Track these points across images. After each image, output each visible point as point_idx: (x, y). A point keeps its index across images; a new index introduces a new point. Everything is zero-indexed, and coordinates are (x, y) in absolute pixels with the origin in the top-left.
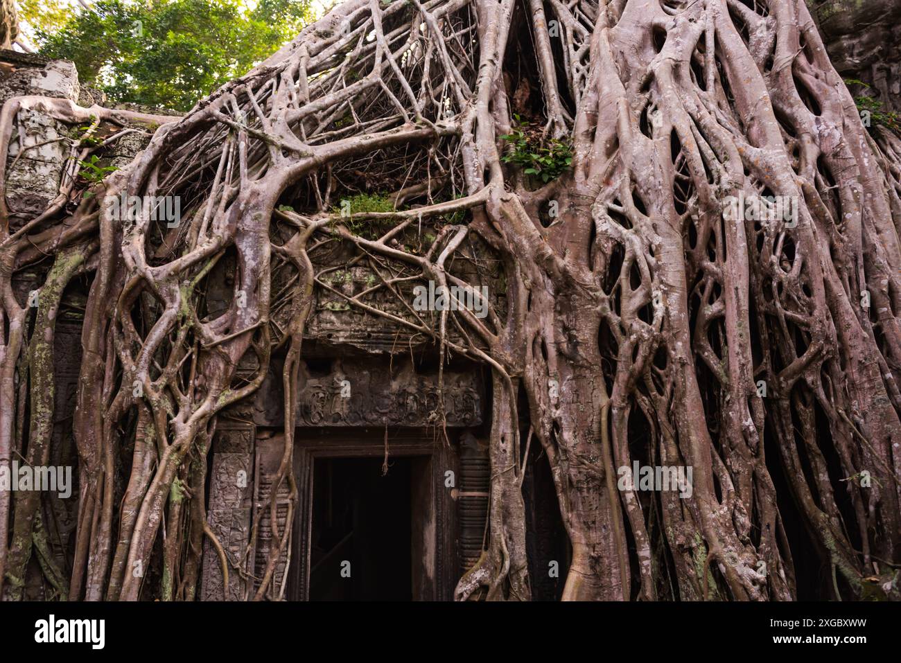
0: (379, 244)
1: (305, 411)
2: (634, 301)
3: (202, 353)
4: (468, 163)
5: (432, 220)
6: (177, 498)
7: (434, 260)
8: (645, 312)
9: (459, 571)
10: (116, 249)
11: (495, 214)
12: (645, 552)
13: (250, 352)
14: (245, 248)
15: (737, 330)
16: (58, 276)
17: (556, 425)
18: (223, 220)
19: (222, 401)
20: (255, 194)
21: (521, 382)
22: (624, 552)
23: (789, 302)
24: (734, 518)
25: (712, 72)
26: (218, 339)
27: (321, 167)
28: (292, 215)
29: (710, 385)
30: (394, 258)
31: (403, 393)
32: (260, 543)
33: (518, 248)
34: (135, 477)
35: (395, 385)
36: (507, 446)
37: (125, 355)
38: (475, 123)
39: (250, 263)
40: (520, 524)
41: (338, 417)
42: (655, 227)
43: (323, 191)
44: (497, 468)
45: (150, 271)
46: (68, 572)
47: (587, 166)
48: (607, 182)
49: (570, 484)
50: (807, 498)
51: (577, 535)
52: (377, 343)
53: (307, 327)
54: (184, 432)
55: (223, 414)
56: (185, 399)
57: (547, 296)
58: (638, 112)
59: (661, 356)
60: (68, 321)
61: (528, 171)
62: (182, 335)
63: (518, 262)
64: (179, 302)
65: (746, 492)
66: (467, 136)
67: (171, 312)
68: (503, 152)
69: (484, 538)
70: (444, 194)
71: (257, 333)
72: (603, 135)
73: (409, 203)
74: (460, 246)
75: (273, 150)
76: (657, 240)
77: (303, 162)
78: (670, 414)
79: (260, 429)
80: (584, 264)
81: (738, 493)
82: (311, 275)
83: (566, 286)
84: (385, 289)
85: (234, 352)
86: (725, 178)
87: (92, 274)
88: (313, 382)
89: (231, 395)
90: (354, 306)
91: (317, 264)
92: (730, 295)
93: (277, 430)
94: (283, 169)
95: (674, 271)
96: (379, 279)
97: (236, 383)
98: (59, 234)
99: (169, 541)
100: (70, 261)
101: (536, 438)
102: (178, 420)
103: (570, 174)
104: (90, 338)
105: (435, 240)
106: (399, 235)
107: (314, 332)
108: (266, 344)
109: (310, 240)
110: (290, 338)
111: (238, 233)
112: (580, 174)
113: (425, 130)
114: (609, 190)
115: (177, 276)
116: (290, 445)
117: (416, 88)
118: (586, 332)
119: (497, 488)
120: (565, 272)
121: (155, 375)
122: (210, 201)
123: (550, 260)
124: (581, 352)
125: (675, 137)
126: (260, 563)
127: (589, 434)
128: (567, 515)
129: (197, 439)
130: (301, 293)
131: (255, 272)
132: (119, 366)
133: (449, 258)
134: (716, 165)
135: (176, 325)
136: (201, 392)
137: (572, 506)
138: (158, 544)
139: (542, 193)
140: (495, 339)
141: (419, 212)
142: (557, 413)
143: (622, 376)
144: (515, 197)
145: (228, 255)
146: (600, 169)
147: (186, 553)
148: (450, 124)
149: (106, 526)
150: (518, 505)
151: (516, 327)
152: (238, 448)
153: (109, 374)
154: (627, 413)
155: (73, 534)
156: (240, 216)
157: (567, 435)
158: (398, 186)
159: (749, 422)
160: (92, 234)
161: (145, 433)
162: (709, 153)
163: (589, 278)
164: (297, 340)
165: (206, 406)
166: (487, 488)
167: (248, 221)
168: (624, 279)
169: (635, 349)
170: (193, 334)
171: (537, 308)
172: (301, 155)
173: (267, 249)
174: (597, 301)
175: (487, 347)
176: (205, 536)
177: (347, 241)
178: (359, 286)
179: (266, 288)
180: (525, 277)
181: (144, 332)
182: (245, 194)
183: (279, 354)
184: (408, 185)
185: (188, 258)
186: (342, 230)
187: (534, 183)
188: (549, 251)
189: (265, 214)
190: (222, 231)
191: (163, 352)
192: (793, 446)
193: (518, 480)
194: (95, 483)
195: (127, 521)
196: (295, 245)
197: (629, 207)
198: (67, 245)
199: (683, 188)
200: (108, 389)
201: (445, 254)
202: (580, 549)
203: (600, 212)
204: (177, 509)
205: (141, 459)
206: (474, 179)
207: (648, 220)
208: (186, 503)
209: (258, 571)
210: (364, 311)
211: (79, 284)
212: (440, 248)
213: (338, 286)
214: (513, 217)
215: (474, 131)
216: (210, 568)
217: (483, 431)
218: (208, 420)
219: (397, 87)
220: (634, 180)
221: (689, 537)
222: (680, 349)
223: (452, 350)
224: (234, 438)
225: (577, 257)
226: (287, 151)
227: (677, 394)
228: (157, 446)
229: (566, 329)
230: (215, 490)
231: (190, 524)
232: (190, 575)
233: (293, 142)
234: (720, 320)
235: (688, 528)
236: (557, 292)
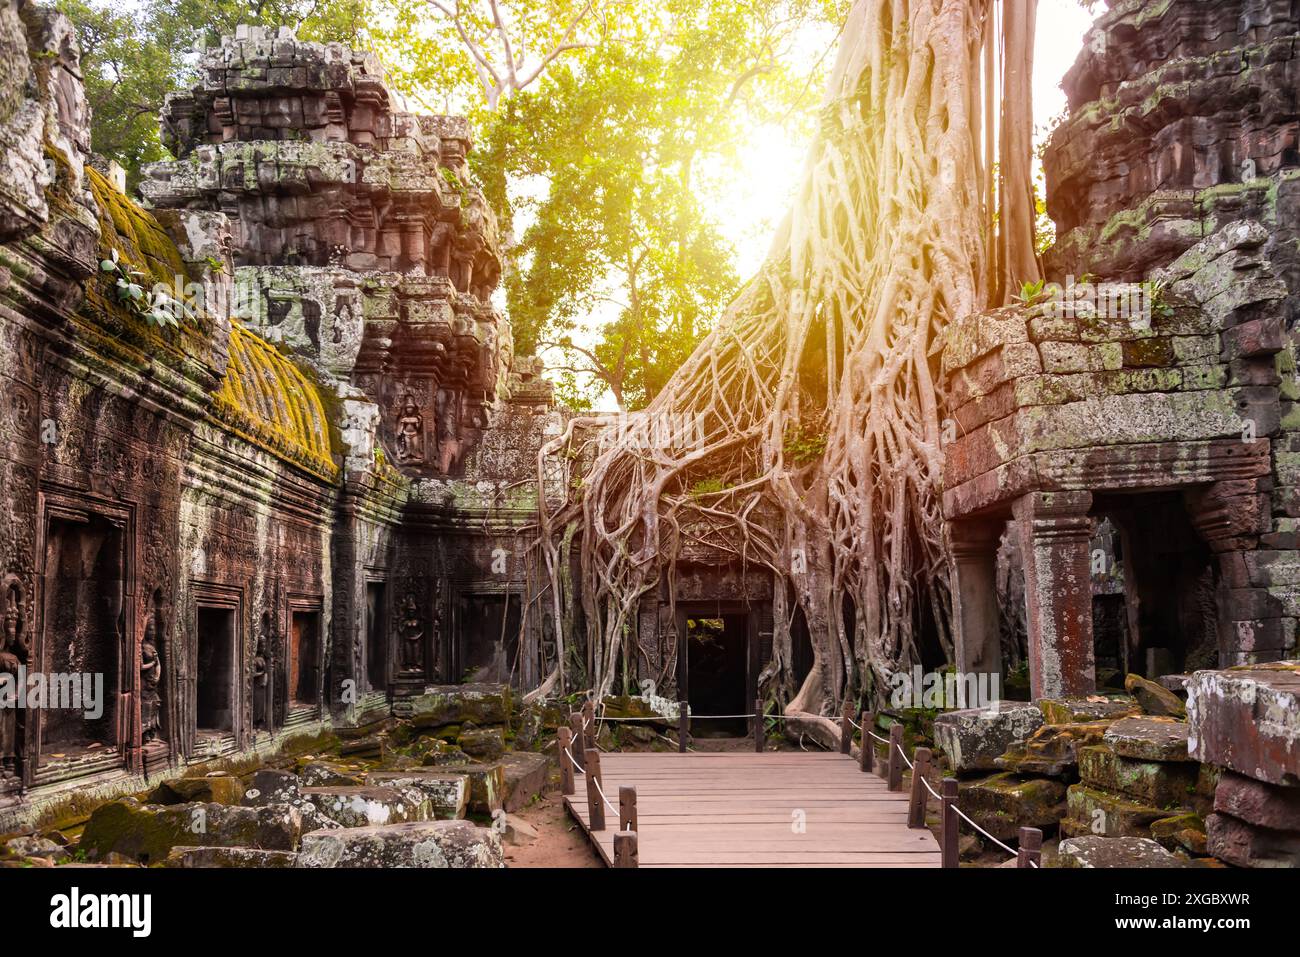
0: (712, 510)
1: (681, 594)
2: (843, 535)
3: (631, 570)
4: (764, 454)
5: (741, 493)
6: (626, 632)
7: (741, 515)
8: (848, 542)
9: (760, 671)
10: (592, 521)
11: (774, 487)
12: (848, 662)
13: (652, 568)
14: (647, 519)
15: (896, 550)
16: (569, 534)
17: (808, 600)
18: (636, 505)
19: (642, 591)
20: (650, 492)
21: (789, 578)
22: (840, 663)
23: (930, 534)
24: (884, 646)
25: (909, 386)
26: (638, 563)
27: (682, 473)
28: (668, 499)
29: (884, 579)
30: (720, 516)
31: (729, 584)
32: (663, 653)
33: (787, 505)
34: (609, 623)
35: (724, 580)
36: (781, 610)
37: (600, 573)
38: (771, 425)
39: (650, 527)
40: (788, 649)
41: (696, 597)
42: (857, 494)
43: (683, 483)
44: (777, 621)
45: (607, 536)
46: (586, 664)
47: (830, 452)
48: (839, 464)
49: (815, 631)
50: (942, 637)
51: (817, 654)
52: (712, 560)
53: (677, 555)
54: (627, 605)
55: (643, 596)
56: (626, 590)
57: (802, 531)
58: (861, 418)
59: (856, 564)
60: (575, 554)
61: (797, 458)
62: (622, 563)
63: (788, 514)
64: (620, 549)
65: (893, 634)
66: (765, 437)
67: (617, 554)
68: (785, 445)
69: (770, 656)
70: (751, 473)
71: (655, 559)
72: (839, 434)
73: (732, 480)
74: (757, 504)
75: (657, 467)
76: (858, 501)
77: (672, 471)
78: (861, 595)
79: (660, 602)
80: (823, 513)
81: (888, 634)
82: (678, 529)
83: (812, 526)
84: (715, 533)
85: (645, 569)
86: (897, 464)
87: (582, 532)
88: (684, 579)
89: (646, 588)
90: (700, 543)
91: (681, 522)
92: (894, 531)
93: (667, 603)
94: (663, 476)
95: (865, 517)
96: (712, 528)
97: (647, 582)
98: (568, 515)
99: (624, 650)
100: (572, 528)
101: (798, 605)
102: (623, 600)
103: (821, 457)
104: (585, 564)
105: (742, 503)
106: (722, 504)
107: (681, 557)
108: (659, 564)
109: (677, 511)
110: (670, 561)
111: (643, 512)
112: (826, 458)
113: (738, 438)
114: (840, 469)
115: (619, 537)
116: (673, 610)
117: (735, 411)
118: (822, 552)
119: (776, 631)
120: (811, 519)
121: (613, 581)
122: (630, 494)
123: (803, 512)
124: (819, 561)
125: (874, 436)
126: (663, 662)
127: (821, 605)
128: (814, 645)
129: (632, 608)
130: (674, 539)
131: (652, 531)
132: (598, 578)
133: (749, 513)
134: (894, 455)
135: (620, 559)
136: (633, 587)
137: (816, 641)
138: (620, 649)
139: (806, 469)
140: (775, 555)
141: (732, 490)
142: (808, 593)
143: (837, 575)
144: (786, 475)
145: (640, 522)
146: (835, 456)
147: (632, 656)
148: (754, 430)
149: (600, 643)
150: (788, 639)
151: (786, 549)
152: (651, 611)
153: (594, 580)
154: (842, 594)
155: (586, 647)
156: (643, 504)
157: (812, 605)
158: (726, 469)
159: (897, 599)
160: (581, 513)
161: (611, 606)
162: (892, 447)
163: (825, 521)
164: (673, 562)
165: (635, 593)
166: (772, 631)
167: (647, 507)
168: (838, 525)
169: (842, 561)
170: (627, 562)
171: (798, 538)
172: (671, 468)
173: (656, 520)
174: (827, 534)
175: (771, 559)
176: (639, 650)
177: (695, 510)
178: (702, 532)
179: (657, 539)
180: (791, 521)
181: (607, 563)
182: (645, 493)
183: (666, 568)
184: (732, 468)
185: (622, 528)
186: (693, 505)
187: (801, 464)
188: (803, 507)
189: (654, 502)
190: (636, 514)
191: (616, 570)
192: (938, 610)
193: (787, 627)
194: (593, 626)
195: (608, 641)
196: (670, 515)
197: (845, 482)
198: (571, 520)
199: (875, 470)
200: (595, 586)
201: (747, 511)
202: (818, 661)
203: (832, 483)
204: (626, 637)
205: (611, 616)
206: (767, 464)
207: (854, 489)
208: (629, 634)
209: (663, 664)
210: (705, 545)
211: (578, 536)
212: (744, 508)
213: (692, 533)
214: (784, 488)
215: (770, 432)
216: (642, 663)
217: (770, 602)
218: (636, 599)
219: (722, 412)
220: (851, 464)
221: (862, 655)
222: (865, 562)
223: (750, 562)
224: (649, 607)
225: (819, 509)
226: (664, 467)
227: (862, 586)
228: (616, 611)
229: (813, 549)
230: (642, 628)
231: (633, 645)
232: (634, 665)
233: (668, 461)
234: (889, 545)
235: (862, 651)
236: (808, 529)
